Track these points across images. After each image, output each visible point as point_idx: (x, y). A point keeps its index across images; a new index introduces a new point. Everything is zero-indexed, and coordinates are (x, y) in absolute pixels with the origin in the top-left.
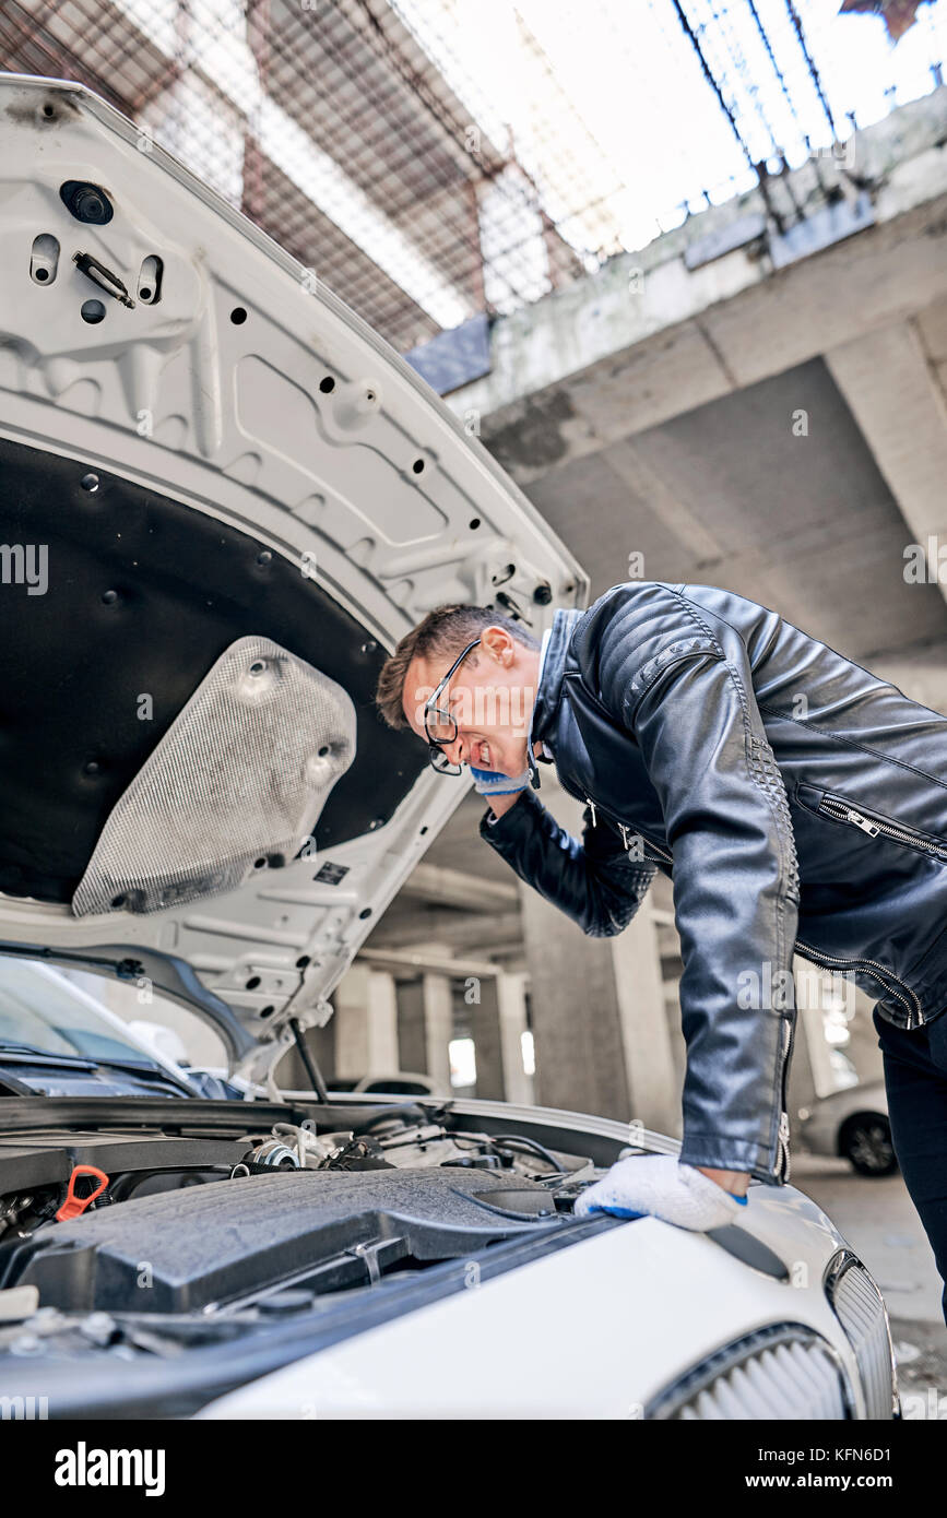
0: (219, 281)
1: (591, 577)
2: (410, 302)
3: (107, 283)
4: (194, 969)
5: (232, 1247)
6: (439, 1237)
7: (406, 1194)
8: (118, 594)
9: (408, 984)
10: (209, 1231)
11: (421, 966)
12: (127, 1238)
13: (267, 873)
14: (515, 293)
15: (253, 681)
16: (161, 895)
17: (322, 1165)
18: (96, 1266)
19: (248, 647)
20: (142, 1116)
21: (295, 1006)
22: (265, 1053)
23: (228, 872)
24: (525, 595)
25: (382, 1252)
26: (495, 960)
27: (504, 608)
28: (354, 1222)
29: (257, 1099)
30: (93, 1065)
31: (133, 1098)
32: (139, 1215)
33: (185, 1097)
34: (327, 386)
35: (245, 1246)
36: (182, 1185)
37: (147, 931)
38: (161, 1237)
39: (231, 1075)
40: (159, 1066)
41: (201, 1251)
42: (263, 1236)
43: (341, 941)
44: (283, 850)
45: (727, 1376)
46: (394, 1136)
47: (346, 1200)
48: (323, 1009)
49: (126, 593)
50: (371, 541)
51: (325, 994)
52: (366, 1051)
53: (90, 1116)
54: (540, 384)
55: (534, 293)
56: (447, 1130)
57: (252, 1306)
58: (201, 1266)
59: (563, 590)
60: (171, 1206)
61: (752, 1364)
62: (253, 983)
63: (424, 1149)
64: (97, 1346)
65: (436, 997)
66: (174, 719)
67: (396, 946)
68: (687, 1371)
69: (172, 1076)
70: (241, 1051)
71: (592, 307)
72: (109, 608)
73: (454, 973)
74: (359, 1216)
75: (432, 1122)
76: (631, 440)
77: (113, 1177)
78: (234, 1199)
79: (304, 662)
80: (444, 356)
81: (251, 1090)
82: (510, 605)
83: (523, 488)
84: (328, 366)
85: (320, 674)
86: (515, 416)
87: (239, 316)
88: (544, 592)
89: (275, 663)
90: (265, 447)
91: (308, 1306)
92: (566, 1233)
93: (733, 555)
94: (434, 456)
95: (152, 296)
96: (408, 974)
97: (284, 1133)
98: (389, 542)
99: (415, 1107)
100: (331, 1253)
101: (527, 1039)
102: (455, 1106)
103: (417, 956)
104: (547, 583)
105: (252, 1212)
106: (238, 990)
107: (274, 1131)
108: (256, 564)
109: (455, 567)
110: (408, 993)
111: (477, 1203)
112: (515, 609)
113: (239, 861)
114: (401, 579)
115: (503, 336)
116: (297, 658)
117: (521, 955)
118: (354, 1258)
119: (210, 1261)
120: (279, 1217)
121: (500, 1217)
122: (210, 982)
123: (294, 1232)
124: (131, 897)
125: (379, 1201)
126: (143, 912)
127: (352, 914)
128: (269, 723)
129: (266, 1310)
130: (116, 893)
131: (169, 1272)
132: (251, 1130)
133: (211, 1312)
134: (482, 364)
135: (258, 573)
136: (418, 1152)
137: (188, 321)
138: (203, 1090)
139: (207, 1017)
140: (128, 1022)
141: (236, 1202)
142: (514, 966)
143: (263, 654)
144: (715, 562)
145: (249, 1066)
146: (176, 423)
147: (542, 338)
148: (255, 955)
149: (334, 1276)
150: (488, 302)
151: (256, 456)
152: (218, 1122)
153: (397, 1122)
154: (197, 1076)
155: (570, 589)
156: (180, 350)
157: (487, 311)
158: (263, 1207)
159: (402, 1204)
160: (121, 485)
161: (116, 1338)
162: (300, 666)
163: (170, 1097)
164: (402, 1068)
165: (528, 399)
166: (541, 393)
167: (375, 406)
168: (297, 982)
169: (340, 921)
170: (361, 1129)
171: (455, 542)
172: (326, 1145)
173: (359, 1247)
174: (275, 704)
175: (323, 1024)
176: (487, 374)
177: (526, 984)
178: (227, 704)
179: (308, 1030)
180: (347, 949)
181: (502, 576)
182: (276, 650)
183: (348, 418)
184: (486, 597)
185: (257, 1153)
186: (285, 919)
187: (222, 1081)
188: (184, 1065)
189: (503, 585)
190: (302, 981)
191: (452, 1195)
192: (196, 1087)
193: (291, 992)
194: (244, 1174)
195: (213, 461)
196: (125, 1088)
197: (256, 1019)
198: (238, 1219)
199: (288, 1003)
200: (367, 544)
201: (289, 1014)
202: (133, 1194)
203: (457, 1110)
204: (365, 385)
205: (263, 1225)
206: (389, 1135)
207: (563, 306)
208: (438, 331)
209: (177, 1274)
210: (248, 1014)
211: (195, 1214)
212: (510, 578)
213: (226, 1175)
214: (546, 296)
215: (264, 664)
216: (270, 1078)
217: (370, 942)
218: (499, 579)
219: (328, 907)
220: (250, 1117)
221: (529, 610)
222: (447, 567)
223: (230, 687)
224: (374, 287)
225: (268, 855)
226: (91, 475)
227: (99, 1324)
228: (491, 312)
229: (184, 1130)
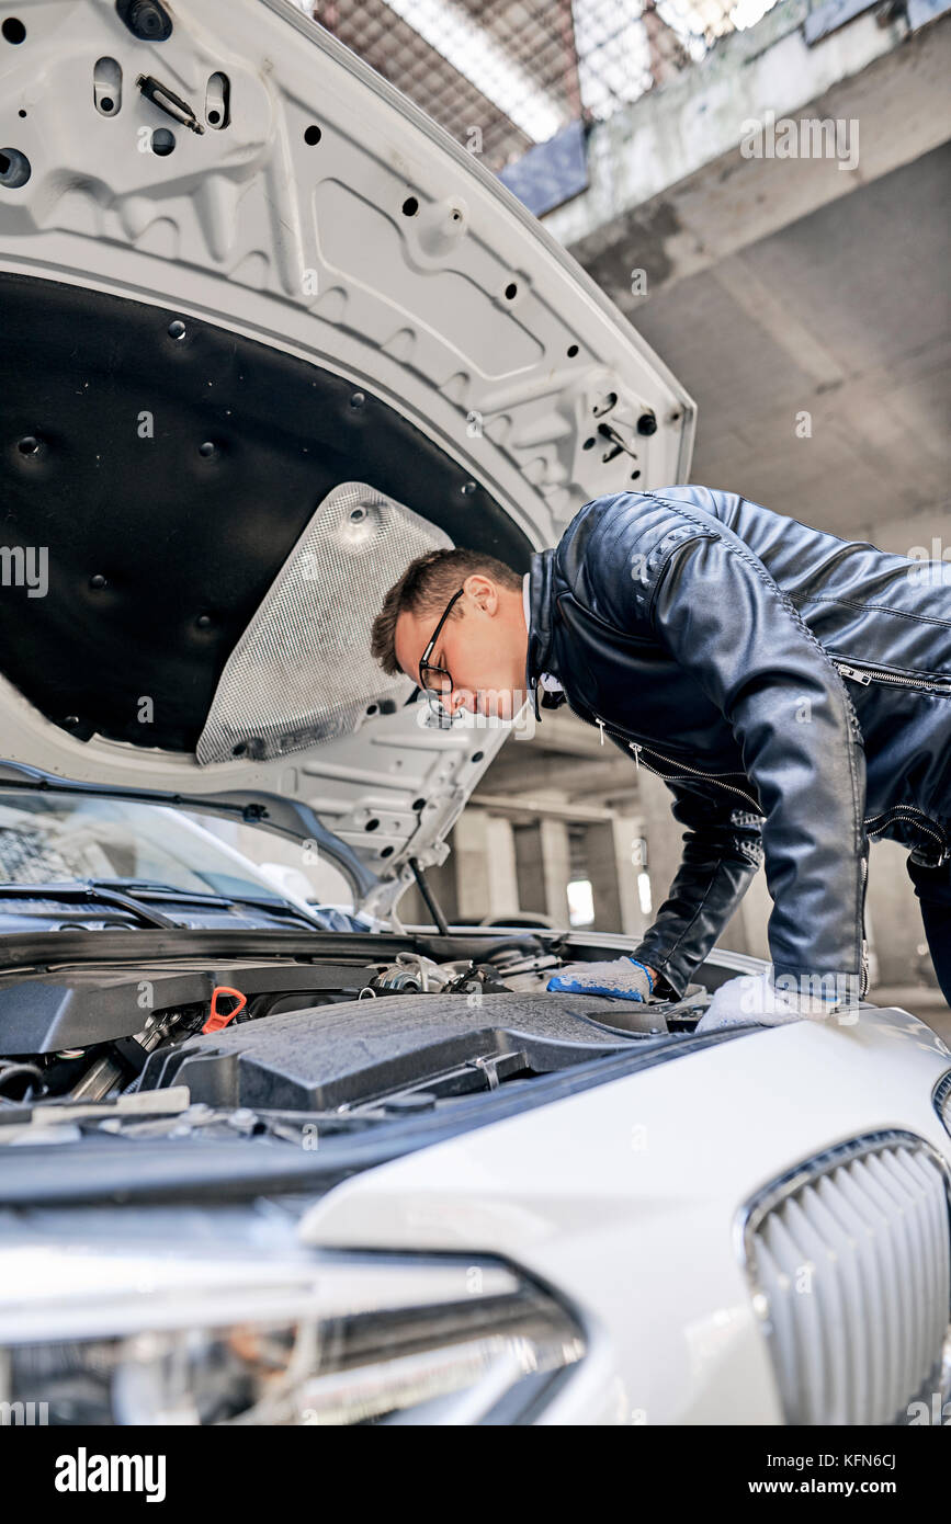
0: (290, 97)
1: (698, 405)
2: (499, 115)
3: (173, 107)
4: (316, 813)
5: (361, 1056)
6: (555, 1052)
7: (523, 1014)
8: (215, 445)
9: (526, 828)
10: (339, 1043)
11: (536, 811)
12: (265, 1047)
13: (379, 719)
14: (613, 93)
15: (355, 529)
16: (278, 742)
17: (444, 991)
18: (239, 1071)
19: (348, 494)
20: (276, 947)
21: (413, 846)
22: (387, 891)
23: (341, 719)
24: (628, 426)
25: (500, 1064)
26: (610, 804)
27: (606, 440)
28: (473, 1037)
29: (382, 932)
30: (228, 902)
31: (267, 931)
32: (274, 1029)
33: (313, 929)
34: (410, 207)
35: (373, 1057)
36: (314, 1005)
37: (271, 777)
38: (296, 1047)
39: (357, 910)
40: (289, 903)
41: (331, 1060)
42: (388, 1049)
43: (454, 782)
44: (393, 697)
45: (831, 1175)
46: (513, 965)
47: (466, 1018)
48: (440, 848)
49: (223, 445)
50: (465, 376)
51: (442, 835)
52: (487, 892)
53: (228, 946)
54: (642, 198)
55: (633, 91)
56: (563, 959)
57: (380, 1107)
58: (332, 1073)
59: (668, 418)
60: (303, 1022)
61: (857, 1165)
62: (372, 825)
63: (541, 977)
64: (242, 1134)
65: (554, 841)
66: (279, 570)
67: (512, 793)
68: (792, 1169)
69: (302, 912)
70: (364, 889)
71: (698, 101)
72: (206, 462)
73: (569, 818)
74: (478, 1033)
75: (548, 952)
76: (743, 253)
77: (250, 997)
78: (361, 1017)
79: (404, 507)
80: (537, 174)
81: (376, 924)
82: (613, 436)
83: (627, 314)
84: (410, 185)
85: (421, 518)
86: (615, 235)
87: (313, 136)
88: (648, 421)
89: (375, 508)
90: (349, 280)
91: (431, 1106)
92: (675, 1047)
93: (856, 376)
94: (527, 278)
95: (220, 119)
96: (524, 820)
97: (407, 961)
98: (484, 376)
99: (532, 939)
100: (452, 1064)
101: (644, 881)
102: (571, 937)
103: (533, 802)
104: (652, 411)
105: (377, 1027)
106: (360, 832)
107: (398, 960)
108: (349, 406)
109: (554, 399)
110: (526, 838)
111: (591, 1023)
112: (618, 441)
113: (352, 708)
114: (495, 415)
115: (601, 145)
116: (395, 502)
117: (635, 800)
118: (474, 1069)
119: (341, 1068)
120: (403, 1032)
121: (614, 1036)
122: (330, 824)
123: (417, 1046)
124: (251, 745)
125: (497, 1019)
126: (263, 759)
127: (464, 758)
128: (373, 570)
129: (391, 1109)
130: (236, 742)
131: (304, 1078)
132: (377, 959)
133: (343, 1111)
134: (579, 179)
135: (352, 416)
136: (536, 979)
137: (262, 144)
138: (332, 925)
139: (330, 856)
140: (259, 865)
141: (364, 1019)
142: (630, 810)
143: (364, 500)
144: (836, 385)
145: (373, 902)
146: (257, 260)
147: (644, 141)
148: (373, 799)
149: (456, 1085)
150: (583, 108)
151: (341, 290)
152: (346, 952)
153: (515, 953)
154: (326, 913)
155: (676, 417)
156: (254, 180)
157: (583, 118)
158: (388, 1023)
159: (519, 1023)
160: (209, 331)
161: (259, 1129)
162: (399, 510)
163: (299, 930)
164: (522, 908)
165: (629, 215)
166: (643, 207)
167: (462, 226)
168: (415, 824)
169: (452, 764)
170: (479, 959)
171: (553, 372)
172: (448, 973)
173: (479, 1060)
174: (377, 551)
175: (440, 864)
176: (584, 190)
177: (642, 828)
178: (331, 555)
179: (426, 869)
180: (462, 792)
181: (603, 407)
182: (375, 495)
183: (435, 242)
184: (588, 428)
185: (382, 979)
186: (399, 763)
187: (349, 917)
188: (313, 903)
189: (605, 415)
190: (419, 823)
191: (567, 1015)
192: (325, 922)
193: (409, 834)
194: (371, 996)
195: (297, 298)
196: (258, 922)
197: (377, 860)
198: (364, 1033)
199: (407, 844)
200: (461, 379)
201: (408, 854)
202: (270, 1012)
203: (574, 941)
204: (450, 204)
205: (389, 1038)
206: (507, 964)
207: (665, 103)
208: (530, 146)
209: (311, 1079)
210: (369, 855)
211: (326, 1028)
212: (611, 408)
213: (355, 997)
214: (647, 93)
215: (363, 510)
216: (394, 913)
217: (483, 787)
218: (600, 410)
219: (441, 751)
220: (376, 948)
221: (632, 441)
222: (544, 400)
223: (331, 536)
224: (459, 101)
225: (379, 702)
226: (177, 322)
227: (244, 1118)
228: (587, 118)
229: (314, 959)
